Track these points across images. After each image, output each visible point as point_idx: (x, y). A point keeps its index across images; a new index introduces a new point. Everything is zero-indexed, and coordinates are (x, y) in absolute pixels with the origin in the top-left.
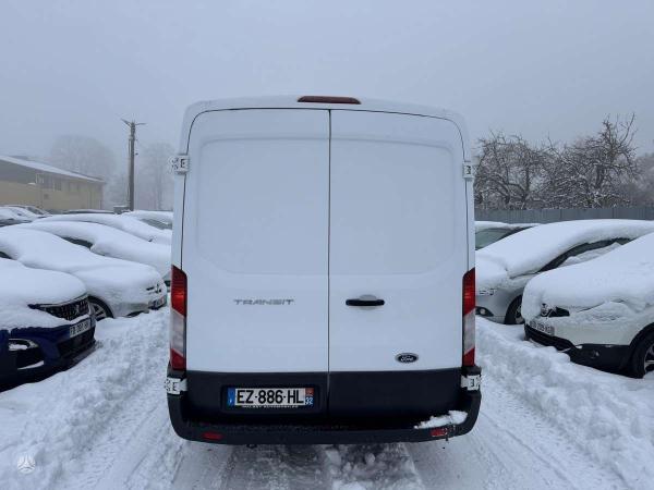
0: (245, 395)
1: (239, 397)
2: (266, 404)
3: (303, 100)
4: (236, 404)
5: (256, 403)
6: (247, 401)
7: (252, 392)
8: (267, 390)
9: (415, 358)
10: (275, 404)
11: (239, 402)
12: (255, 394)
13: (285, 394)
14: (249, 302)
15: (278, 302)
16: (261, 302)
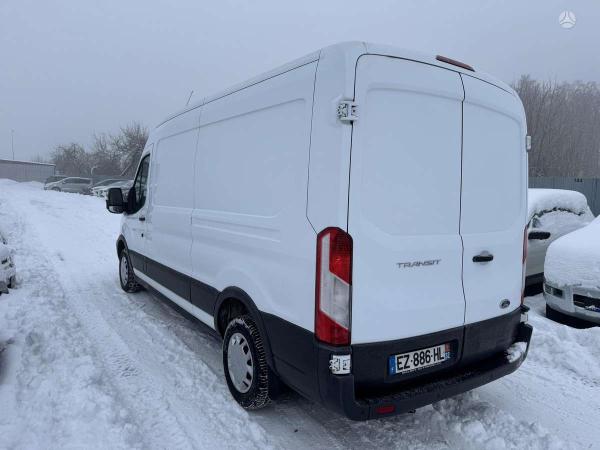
0: (403, 361)
1: (399, 363)
2: (420, 365)
3: (439, 59)
4: (397, 372)
5: (413, 367)
6: (406, 367)
7: (408, 356)
8: (419, 352)
9: (508, 303)
10: (426, 364)
11: (399, 369)
12: (411, 358)
13: (432, 353)
14: (408, 265)
15: (430, 263)
16: (418, 264)
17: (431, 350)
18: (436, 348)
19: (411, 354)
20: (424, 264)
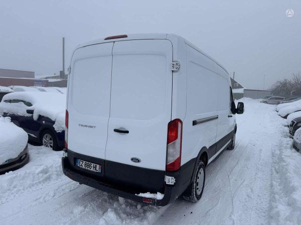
1: (80, 163)
2: (87, 168)
3: (106, 39)
4: (78, 166)
5: (84, 167)
6: (81, 166)
8: (87, 162)
9: (139, 161)
12: (84, 163)
13: (92, 166)
14: (82, 126)
15: (91, 127)
16: (86, 126)
17: (93, 164)
18: (95, 164)
19: (84, 162)
20: (89, 127)
